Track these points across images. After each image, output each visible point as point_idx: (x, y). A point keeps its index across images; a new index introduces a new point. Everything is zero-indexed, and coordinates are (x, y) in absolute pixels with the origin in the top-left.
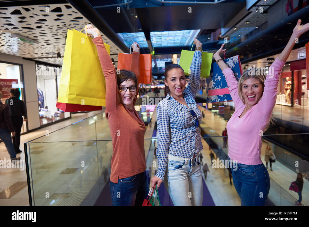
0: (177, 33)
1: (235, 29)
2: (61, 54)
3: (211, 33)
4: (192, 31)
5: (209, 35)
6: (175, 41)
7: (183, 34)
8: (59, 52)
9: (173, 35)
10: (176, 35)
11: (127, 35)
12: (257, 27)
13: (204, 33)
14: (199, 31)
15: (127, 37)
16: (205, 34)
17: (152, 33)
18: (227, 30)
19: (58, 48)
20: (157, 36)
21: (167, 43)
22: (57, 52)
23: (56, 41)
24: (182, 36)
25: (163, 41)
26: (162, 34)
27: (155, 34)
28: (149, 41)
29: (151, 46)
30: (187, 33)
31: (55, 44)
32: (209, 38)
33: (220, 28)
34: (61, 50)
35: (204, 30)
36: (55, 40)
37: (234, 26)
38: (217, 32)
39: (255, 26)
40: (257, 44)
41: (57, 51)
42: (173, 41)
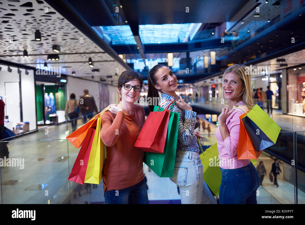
0: (173, 26)
1: (243, 23)
2: (28, 52)
3: (215, 27)
4: (192, 25)
5: (212, 29)
6: (171, 37)
7: (181, 28)
8: (25, 49)
9: (169, 29)
10: (172, 29)
11: (111, 29)
12: (269, 21)
13: (206, 27)
14: (200, 25)
15: (112, 30)
16: (208, 28)
17: (141, 27)
18: (232, 24)
19: (25, 45)
20: (149, 30)
21: (161, 38)
22: (23, 50)
23: (24, 37)
24: (180, 30)
25: (155, 36)
26: (155, 27)
27: (146, 27)
28: (137, 37)
29: (140, 43)
30: (186, 27)
31: (21, 40)
32: (213, 33)
33: (225, 21)
34: (28, 48)
35: (207, 24)
36: (22, 36)
37: (241, 20)
38: (222, 26)
39: (266, 20)
40: (270, 41)
41: (23, 48)
42: (168, 37)
